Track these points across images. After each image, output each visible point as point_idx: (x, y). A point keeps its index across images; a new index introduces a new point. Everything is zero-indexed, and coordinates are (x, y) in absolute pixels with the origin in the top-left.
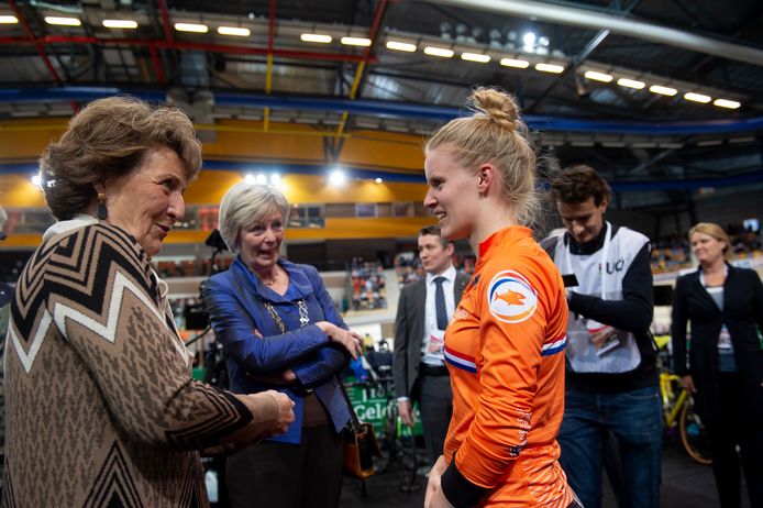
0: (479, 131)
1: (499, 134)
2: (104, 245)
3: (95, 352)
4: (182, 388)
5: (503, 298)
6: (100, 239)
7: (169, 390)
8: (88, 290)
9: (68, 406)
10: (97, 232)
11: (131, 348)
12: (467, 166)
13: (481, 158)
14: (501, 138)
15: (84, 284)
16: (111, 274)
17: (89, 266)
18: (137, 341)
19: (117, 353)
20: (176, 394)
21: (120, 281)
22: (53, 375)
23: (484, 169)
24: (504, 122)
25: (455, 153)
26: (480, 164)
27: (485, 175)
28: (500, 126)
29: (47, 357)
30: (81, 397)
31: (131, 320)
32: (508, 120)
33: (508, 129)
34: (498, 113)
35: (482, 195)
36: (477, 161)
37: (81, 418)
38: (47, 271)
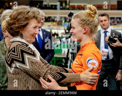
2: (21, 50)
4: (46, 73)
5: (91, 64)
6: (20, 48)
7: (43, 74)
8: (21, 60)
11: (33, 69)
12: (82, 26)
16: (24, 56)
17: (19, 55)
18: (34, 67)
20: (45, 74)
21: (27, 56)
26: (84, 27)
28: (91, 16)
31: (31, 64)
32: (94, 14)
33: (93, 17)
34: (92, 12)
35: (84, 34)
36: (84, 26)
37: (22, 82)
38: (11, 56)
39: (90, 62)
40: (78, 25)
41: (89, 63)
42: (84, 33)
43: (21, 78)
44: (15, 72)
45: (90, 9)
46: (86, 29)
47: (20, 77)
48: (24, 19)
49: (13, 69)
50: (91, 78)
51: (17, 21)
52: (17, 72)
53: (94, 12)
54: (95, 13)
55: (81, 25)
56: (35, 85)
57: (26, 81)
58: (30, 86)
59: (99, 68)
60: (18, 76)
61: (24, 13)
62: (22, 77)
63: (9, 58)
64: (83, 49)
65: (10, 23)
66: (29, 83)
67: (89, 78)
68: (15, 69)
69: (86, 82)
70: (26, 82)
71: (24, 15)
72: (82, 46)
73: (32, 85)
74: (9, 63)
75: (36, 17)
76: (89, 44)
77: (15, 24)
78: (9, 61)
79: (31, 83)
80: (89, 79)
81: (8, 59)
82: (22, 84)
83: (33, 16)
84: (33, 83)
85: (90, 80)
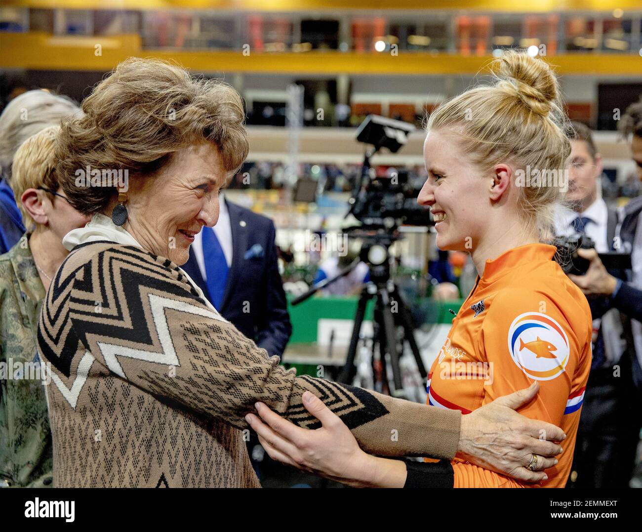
0: (498, 116)
1: (525, 121)
3: (166, 379)
5: (530, 347)
6: (117, 265)
8: (127, 323)
9: (116, 440)
10: (111, 258)
12: (478, 162)
13: (498, 153)
14: (527, 128)
15: (120, 317)
16: (144, 300)
17: (116, 298)
19: (189, 372)
21: (157, 304)
22: (101, 409)
23: (499, 170)
24: (534, 104)
25: (464, 143)
26: (493, 163)
27: (499, 178)
28: (528, 109)
29: (93, 391)
30: (130, 430)
31: (185, 339)
32: (541, 101)
33: (538, 115)
34: (528, 89)
35: (494, 202)
36: (492, 158)
37: (129, 451)
38: (71, 310)
39: (527, 336)
40: (463, 159)
41: (523, 345)
42: (494, 197)
43: (125, 432)
44: (94, 399)
45: (519, 73)
46: (503, 174)
47: (119, 425)
48: (152, 130)
49: (80, 382)
50: (519, 439)
51: (114, 136)
52: (101, 400)
53: (539, 85)
54: (549, 94)
55: (475, 156)
56: (197, 470)
57: (149, 446)
58: (173, 472)
59: (579, 380)
60: (110, 421)
61: (162, 100)
62: (132, 422)
63: (59, 322)
64: (489, 281)
65: (79, 139)
66: (165, 457)
67: (509, 438)
68: (93, 382)
69: (490, 460)
70: (154, 449)
71: (157, 113)
72: (488, 265)
73: (186, 467)
74: (58, 350)
75: (219, 135)
76: (523, 252)
77: (102, 149)
78: (56, 341)
79: (181, 458)
80: (508, 444)
81: (54, 332)
82: (130, 464)
83: (201, 126)
84: (191, 457)
85: (512, 453)
